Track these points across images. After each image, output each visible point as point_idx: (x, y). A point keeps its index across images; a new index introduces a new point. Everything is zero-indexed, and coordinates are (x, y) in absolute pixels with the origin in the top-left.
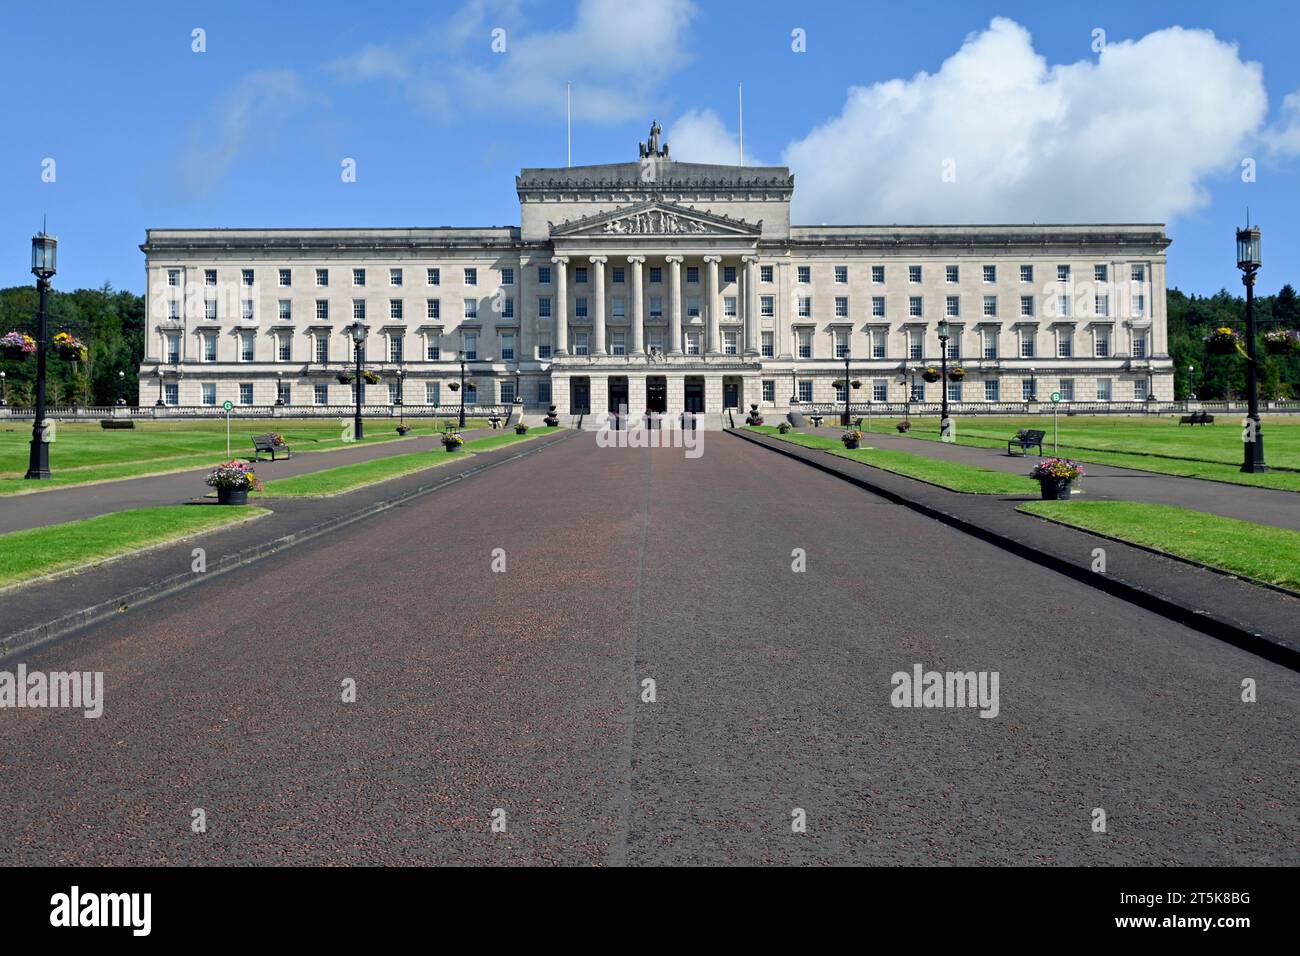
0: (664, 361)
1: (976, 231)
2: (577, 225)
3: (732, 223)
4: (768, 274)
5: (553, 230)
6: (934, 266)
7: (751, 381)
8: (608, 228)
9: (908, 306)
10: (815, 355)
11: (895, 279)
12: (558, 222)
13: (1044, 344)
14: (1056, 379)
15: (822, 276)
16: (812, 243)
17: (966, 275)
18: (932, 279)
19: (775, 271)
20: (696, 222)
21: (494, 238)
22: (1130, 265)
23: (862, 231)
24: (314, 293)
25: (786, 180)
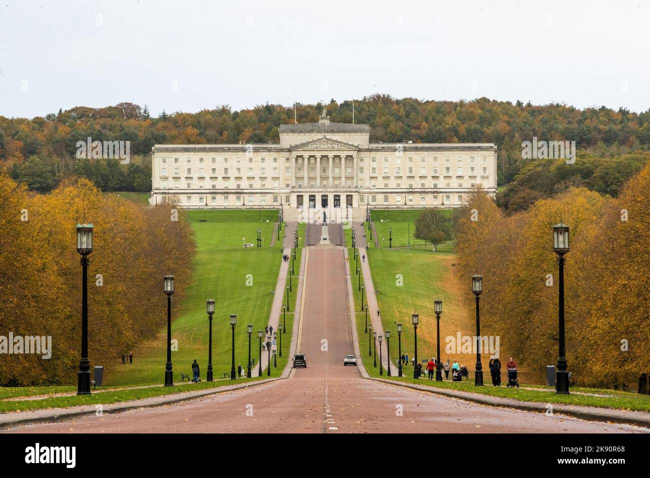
0: (327, 190)
2: (300, 145)
3: (350, 145)
5: (291, 147)
6: (417, 157)
7: (355, 197)
8: (309, 146)
9: (408, 170)
10: (377, 187)
12: (293, 145)
13: (453, 183)
14: (457, 195)
15: (380, 160)
16: (376, 150)
17: (428, 160)
18: (416, 161)
19: (364, 159)
21: (271, 148)
22: (482, 157)
23: (393, 145)
24: (210, 166)
25: (368, 129)
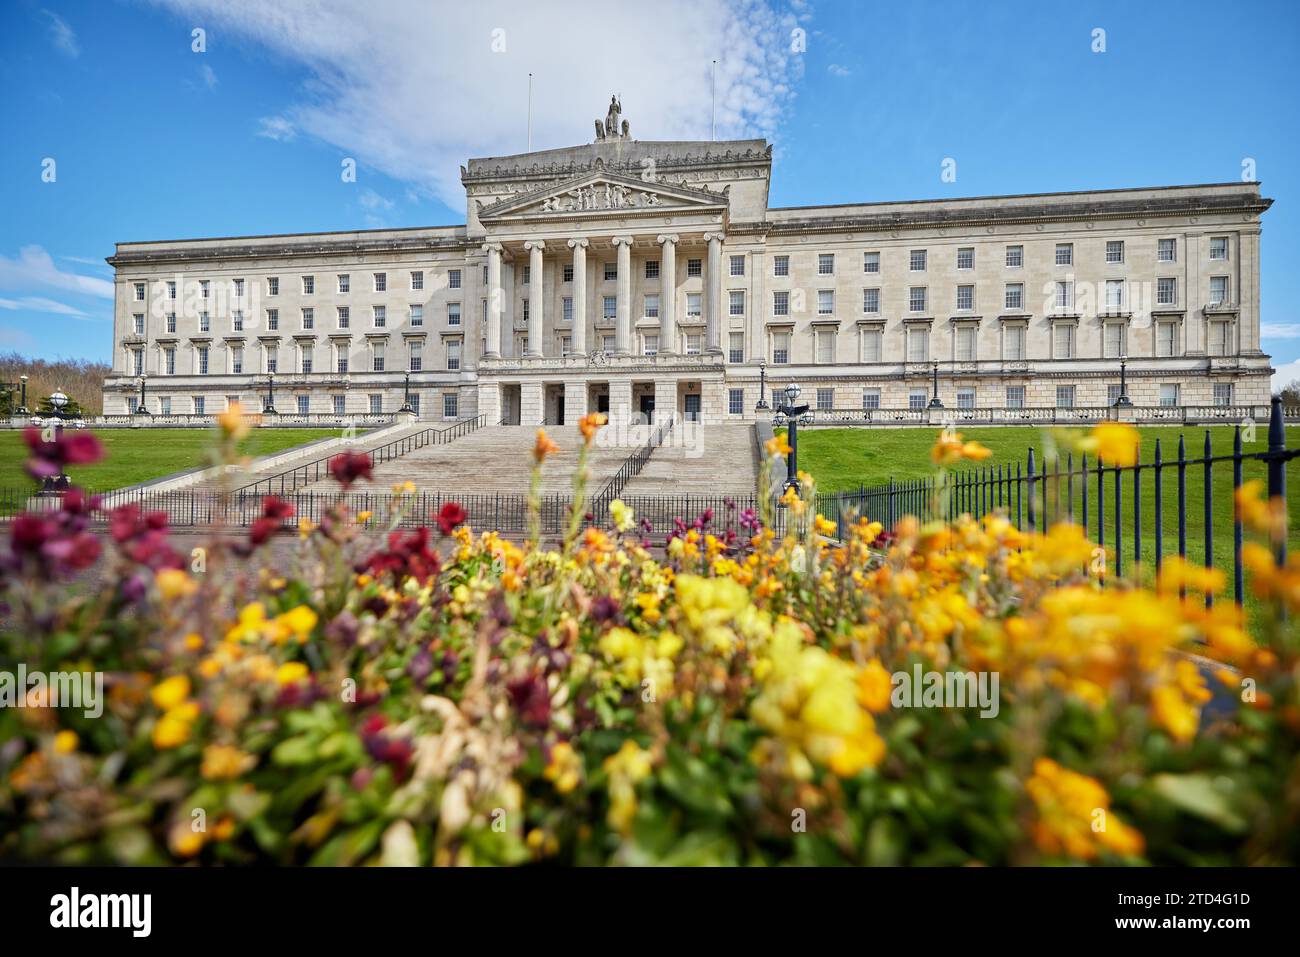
0: (607, 364)
1: (999, 204)
3: (692, 191)
4: (738, 266)
5: (482, 211)
6: (942, 249)
7: (712, 387)
8: (546, 205)
9: (907, 299)
10: (793, 359)
11: (892, 267)
13: (1086, 340)
14: (1101, 384)
15: (804, 266)
16: (792, 226)
17: (984, 259)
18: (939, 265)
19: (747, 262)
20: (649, 193)
21: (439, 238)
22: (1207, 238)
23: (853, 211)
24: (266, 303)
25: (763, 152)
